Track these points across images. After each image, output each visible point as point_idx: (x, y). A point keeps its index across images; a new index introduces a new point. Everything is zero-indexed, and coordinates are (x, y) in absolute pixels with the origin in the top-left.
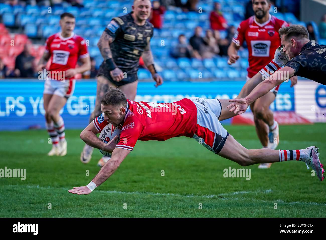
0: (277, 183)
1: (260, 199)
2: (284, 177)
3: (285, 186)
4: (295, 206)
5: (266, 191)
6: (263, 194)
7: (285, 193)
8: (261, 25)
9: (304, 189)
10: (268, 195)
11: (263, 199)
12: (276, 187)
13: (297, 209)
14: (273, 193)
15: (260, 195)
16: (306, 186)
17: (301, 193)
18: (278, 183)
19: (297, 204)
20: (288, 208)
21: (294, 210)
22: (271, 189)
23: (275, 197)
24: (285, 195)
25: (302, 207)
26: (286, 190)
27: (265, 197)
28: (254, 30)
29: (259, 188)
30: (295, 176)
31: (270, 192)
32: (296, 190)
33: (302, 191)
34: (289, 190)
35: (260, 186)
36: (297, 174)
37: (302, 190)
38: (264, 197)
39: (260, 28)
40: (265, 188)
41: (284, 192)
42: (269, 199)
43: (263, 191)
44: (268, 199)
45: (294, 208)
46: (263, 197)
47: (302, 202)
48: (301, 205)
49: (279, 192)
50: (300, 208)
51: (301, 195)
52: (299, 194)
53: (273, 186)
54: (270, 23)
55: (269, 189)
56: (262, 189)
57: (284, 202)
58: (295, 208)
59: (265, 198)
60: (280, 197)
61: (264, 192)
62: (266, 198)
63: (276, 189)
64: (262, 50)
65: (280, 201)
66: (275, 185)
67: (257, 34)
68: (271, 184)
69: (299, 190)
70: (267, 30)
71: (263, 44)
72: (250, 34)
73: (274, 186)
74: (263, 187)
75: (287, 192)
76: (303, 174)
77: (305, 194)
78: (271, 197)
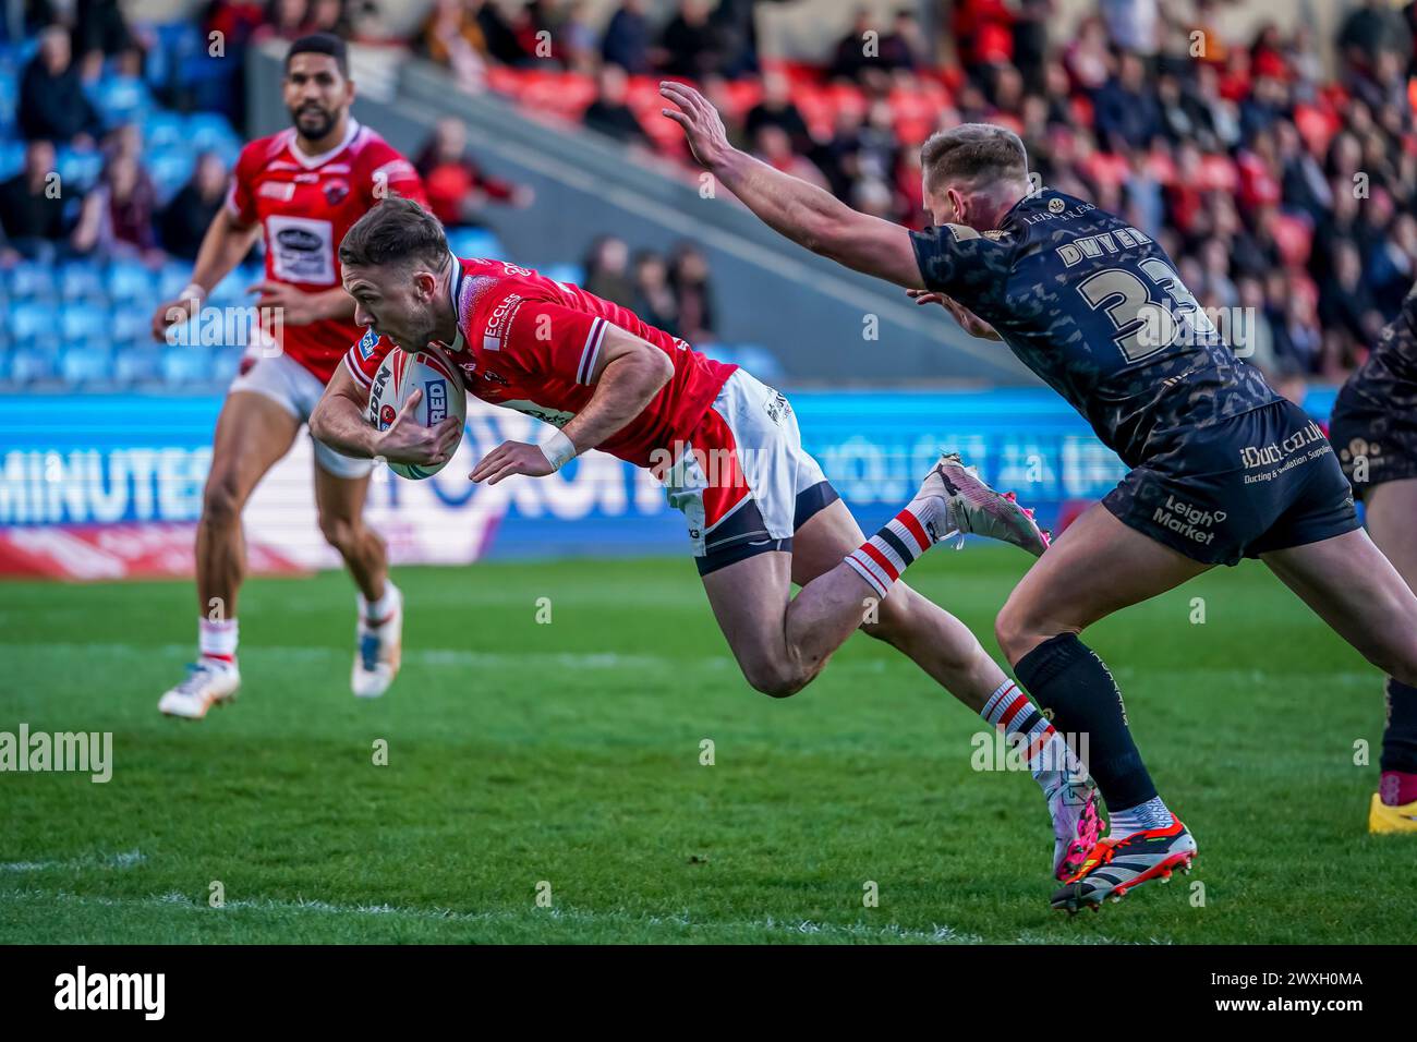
0: (166, 822)
1: (94, 892)
2: (194, 797)
3: (198, 837)
4: (236, 920)
5: (119, 858)
6: (107, 871)
7: (198, 867)
8: (311, 163)
9: (275, 845)
10: (128, 877)
11: (108, 895)
12: (159, 839)
13: (245, 931)
14: (148, 867)
15: (92, 877)
16: (282, 835)
17: (261, 863)
18: (171, 826)
19: (246, 908)
20: (210, 927)
21: (232, 935)
22: (140, 849)
23: (158, 882)
24: (199, 873)
25: (267, 922)
26: (204, 852)
27: (115, 883)
28: (283, 177)
29: (91, 845)
30: (240, 793)
31: (132, 863)
32: (242, 851)
33: (266, 853)
34: (213, 853)
35: (93, 839)
36: (248, 782)
37: (265, 849)
38: (111, 884)
39: (303, 170)
40: (113, 845)
41: (195, 860)
42: (131, 892)
43: (106, 857)
44: (125, 892)
45: (234, 927)
46: (107, 885)
47: (265, 902)
48: (264, 914)
49: (171, 863)
50: (258, 926)
51: (265, 873)
52: (257, 867)
53: (148, 835)
54: (344, 157)
55: (129, 852)
56: (101, 851)
57: (194, 902)
58: (236, 927)
59: (113, 887)
60: (176, 882)
61: (108, 862)
62: (117, 886)
63: (160, 850)
64: (306, 255)
65: (175, 898)
66: (158, 834)
67: (287, 192)
68: (141, 826)
69: (254, 851)
70: (326, 178)
71: (305, 234)
72: (269, 189)
73: (153, 836)
74: (104, 843)
75: (204, 860)
76: (271, 786)
77: (280, 868)
78: (140, 884)
